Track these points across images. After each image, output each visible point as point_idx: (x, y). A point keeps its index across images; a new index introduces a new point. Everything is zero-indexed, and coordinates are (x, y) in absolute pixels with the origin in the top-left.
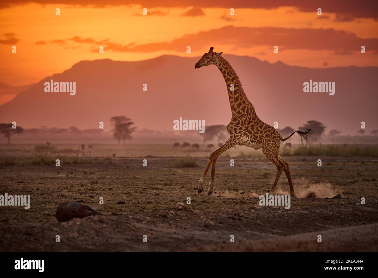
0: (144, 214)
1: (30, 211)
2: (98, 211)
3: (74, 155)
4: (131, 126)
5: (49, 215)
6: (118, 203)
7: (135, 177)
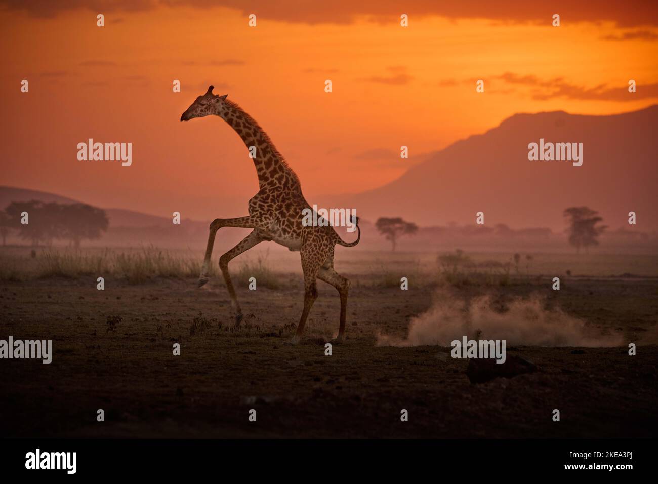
0: (614, 372)
1: (424, 365)
2: (537, 366)
3: (502, 271)
4: (598, 225)
5: (456, 372)
6: (572, 353)
7: (602, 310)
